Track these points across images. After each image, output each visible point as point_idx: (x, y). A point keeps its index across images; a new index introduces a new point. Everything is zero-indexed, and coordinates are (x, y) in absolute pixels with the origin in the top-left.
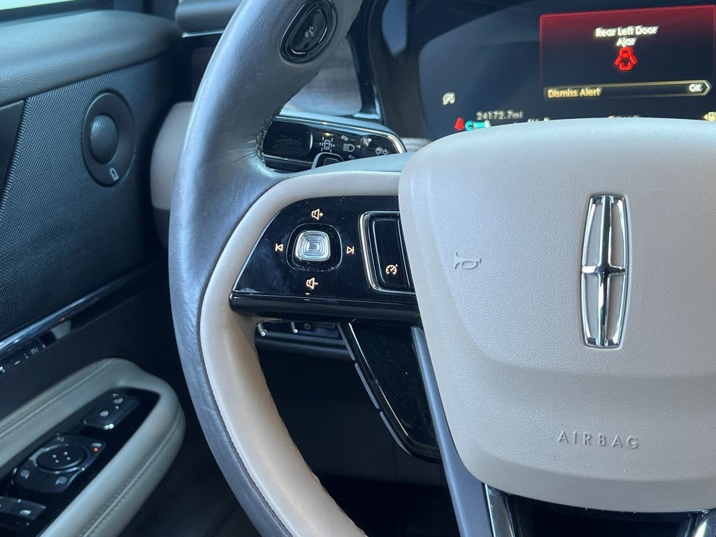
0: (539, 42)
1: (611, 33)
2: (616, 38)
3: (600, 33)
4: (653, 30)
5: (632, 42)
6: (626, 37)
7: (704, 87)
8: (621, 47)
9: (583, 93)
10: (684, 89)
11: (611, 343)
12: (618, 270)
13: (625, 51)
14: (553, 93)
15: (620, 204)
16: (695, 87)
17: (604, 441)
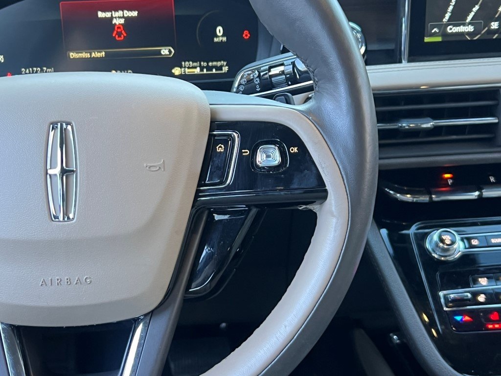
0: (60, 20)
1: (108, 15)
2: (112, 18)
3: (101, 15)
4: (135, 14)
5: (122, 21)
6: (118, 18)
7: (170, 51)
8: (115, 24)
9: (93, 55)
10: (159, 52)
11: (68, 218)
12: (73, 171)
13: (118, 28)
14: (73, 55)
15: (69, 127)
16: (165, 51)
17: (69, 282)
